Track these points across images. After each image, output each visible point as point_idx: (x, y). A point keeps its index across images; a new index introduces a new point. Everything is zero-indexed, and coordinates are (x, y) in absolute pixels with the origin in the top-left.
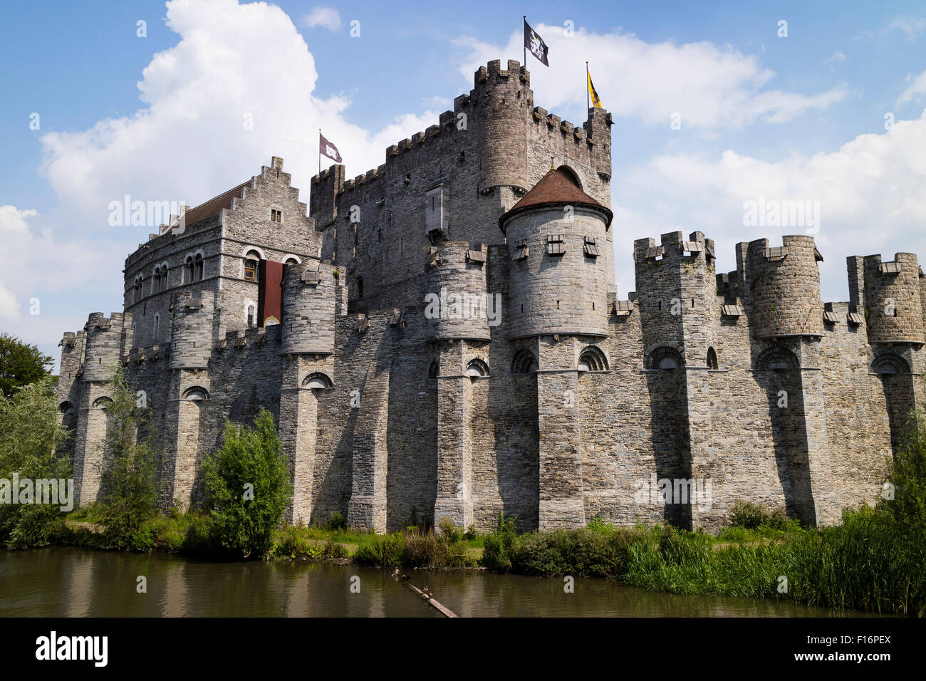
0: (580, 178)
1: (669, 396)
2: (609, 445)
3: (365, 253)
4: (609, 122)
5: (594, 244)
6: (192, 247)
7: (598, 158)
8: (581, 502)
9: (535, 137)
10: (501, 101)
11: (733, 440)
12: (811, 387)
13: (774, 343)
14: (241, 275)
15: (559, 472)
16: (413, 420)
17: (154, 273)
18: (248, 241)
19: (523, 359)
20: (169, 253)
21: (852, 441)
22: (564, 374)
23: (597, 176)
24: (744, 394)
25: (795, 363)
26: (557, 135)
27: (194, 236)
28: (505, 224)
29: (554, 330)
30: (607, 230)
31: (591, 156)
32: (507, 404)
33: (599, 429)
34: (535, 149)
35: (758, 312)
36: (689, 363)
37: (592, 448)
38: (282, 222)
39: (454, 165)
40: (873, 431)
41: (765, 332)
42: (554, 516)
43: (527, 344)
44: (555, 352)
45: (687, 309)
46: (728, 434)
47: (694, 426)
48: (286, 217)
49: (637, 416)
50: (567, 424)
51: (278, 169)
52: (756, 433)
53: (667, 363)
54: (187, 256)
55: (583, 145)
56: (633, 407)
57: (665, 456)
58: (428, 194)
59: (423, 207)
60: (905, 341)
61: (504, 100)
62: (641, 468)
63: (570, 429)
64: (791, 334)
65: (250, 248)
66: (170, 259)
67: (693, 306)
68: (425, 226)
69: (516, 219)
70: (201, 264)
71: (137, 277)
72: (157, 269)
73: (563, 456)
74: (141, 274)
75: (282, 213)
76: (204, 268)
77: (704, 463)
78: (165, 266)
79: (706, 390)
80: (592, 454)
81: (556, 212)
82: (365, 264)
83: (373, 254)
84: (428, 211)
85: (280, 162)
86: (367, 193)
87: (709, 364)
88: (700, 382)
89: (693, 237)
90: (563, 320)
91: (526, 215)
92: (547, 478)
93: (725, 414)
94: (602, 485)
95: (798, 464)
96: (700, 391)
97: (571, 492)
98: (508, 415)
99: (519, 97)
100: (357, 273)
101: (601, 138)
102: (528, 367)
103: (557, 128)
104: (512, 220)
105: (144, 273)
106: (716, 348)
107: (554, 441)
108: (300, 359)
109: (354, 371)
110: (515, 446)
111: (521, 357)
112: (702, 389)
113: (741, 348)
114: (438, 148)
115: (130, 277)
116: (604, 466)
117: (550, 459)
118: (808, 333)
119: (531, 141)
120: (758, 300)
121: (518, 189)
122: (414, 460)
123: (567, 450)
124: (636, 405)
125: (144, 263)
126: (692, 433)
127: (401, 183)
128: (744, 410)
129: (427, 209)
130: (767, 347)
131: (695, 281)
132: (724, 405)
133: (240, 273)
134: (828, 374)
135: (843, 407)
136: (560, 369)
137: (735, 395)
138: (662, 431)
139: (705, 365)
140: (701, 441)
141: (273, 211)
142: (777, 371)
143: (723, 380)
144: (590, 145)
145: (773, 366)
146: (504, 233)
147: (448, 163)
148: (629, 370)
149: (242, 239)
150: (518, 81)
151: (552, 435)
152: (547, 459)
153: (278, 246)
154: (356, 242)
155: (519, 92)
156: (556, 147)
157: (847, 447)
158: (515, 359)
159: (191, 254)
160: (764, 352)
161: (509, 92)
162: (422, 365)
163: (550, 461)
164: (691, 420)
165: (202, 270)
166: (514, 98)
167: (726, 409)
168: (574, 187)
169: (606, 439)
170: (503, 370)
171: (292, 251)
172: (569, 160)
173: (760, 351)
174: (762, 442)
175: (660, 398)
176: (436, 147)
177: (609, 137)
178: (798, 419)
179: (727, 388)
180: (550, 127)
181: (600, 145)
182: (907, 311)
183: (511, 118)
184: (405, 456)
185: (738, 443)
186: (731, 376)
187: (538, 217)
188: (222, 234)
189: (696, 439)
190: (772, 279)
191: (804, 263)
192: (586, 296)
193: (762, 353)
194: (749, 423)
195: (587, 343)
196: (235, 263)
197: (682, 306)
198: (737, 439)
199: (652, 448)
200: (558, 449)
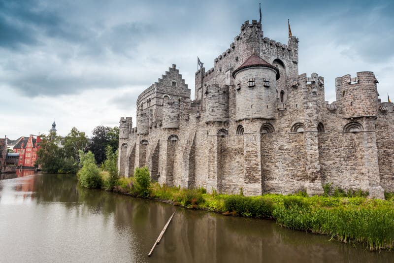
0: (285, 63)
1: (302, 143)
2: (275, 163)
5: (268, 81)
6: (149, 96)
7: (292, 56)
8: (260, 184)
9: (264, 49)
11: (331, 162)
12: (370, 140)
13: (352, 120)
15: (252, 173)
18: (164, 93)
20: (144, 98)
22: (254, 134)
23: (292, 62)
24: (337, 142)
25: (362, 129)
26: (274, 48)
27: (149, 92)
29: (250, 117)
31: (289, 55)
33: (271, 156)
34: (264, 53)
35: (345, 107)
36: (308, 129)
37: (267, 164)
38: (176, 86)
41: (347, 116)
43: (241, 123)
44: (251, 126)
45: (308, 107)
48: (178, 84)
49: (287, 151)
50: (255, 154)
51: (175, 68)
52: (342, 159)
53: (301, 129)
54: (147, 99)
55: (286, 51)
56: (285, 148)
57: (299, 167)
58: (226, 73)
62: (288, 172)
63: (256, 156)
64: (359, 116)
65: (165, 95)
66: (144, 100)
67: (311, 105)
75: (176, 83)
76: (151, 102)
77: (315, 171)
78: (142, 103)
79: (316, 141)
81: (252, 69)
84: (226, 79)
86: (211, 76)
88: (314, 137)
90: (254, 113)
92: (247, 175)
93: (327, 151)
94: (271, 178)
95: (363, 173)
96: (314, 141)
98: (235, 150)
99: (256, 34)
101: (294, 47)
103: (274, 45)
106: (324, 123)
110: (238, 162)
113: (336, 123)
114: (230, 57)
116: (272, 171)
117: (249, 168)
118: (368, 116)
119: (262, 50)
123: (255, 164)
126: (309, 159)
127: (219, 71)
128: (337, 149)
130: (348, 122)
132: (327, 147)
133: (161, 103)
134: (381, 134)
135: (389, 149)
136: (253, 132)
137: (333, 143)
138: (298, 157)
139: (316, 130)
140: (313, 162)
141: (173, 82)
142: (354, 132)
143: (327, 137)
144: (289, 51)
145: (352, 130)
147: (233, 62)
148: (284, 133)
149: (162, 92)
150: (256, 27)
152: (247, 167)
153: (175, 94)
155: (257, 32)
156: (273, 52)
158: (238, 128)
160: (347, 124)
161: (252, 32)
164: (309, 153)
166: (254, 34)
167: (328, 149)
169: (274, 160)
170: (233, 133)
172: (279, 57)
173: (345, 124)
174: (346, 163)
175: (297, 144)
178: (363, 153)
180: (271, 44)
181: (293, 51)
183: (253, 42)
185: (334, 163)
186: (331, 135)
187: (245, 72)
188: (155, 90)
189: (311, 161)
190: (351, 92)
191: (367, 84)
192: (264, 103)
193: (346, 125)
194: (339, 155)
195: (265, 122)
196: (160, 100)
197: (305, 105)
198: (333, 162)
199: (293, 164)
200: (252, 164)
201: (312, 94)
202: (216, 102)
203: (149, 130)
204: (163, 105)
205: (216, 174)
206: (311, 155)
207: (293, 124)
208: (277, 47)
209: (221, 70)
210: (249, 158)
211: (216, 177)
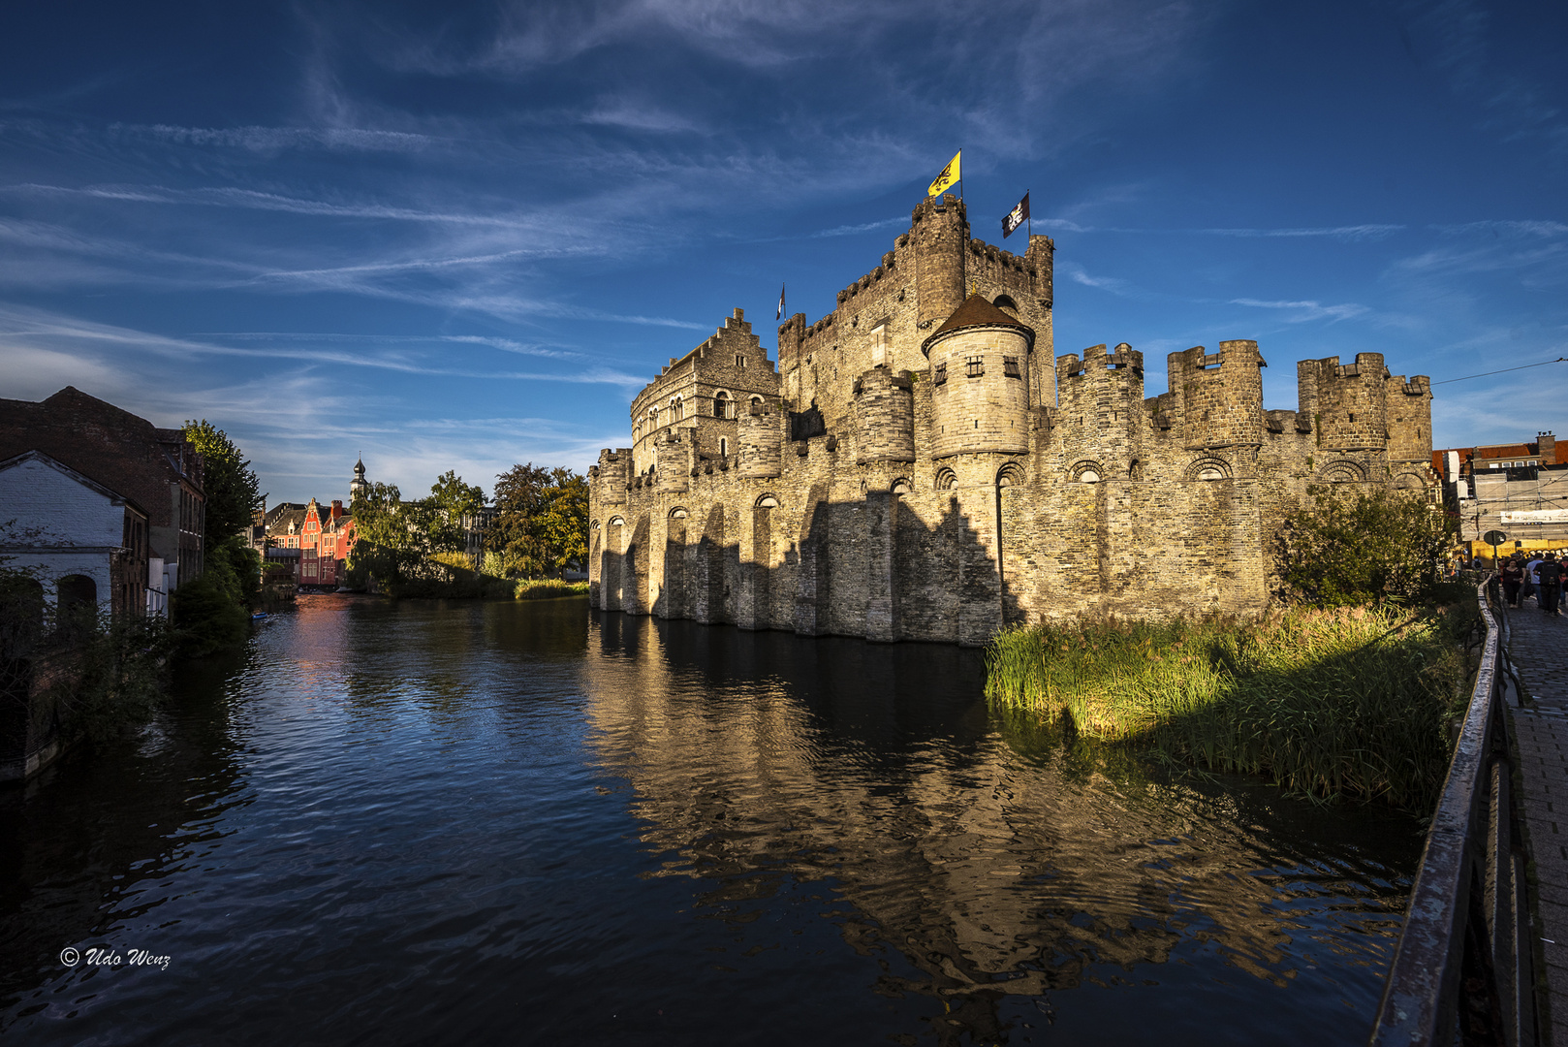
0: (1018, 306)
3: (825, 391)
4: (1051, 249)
5: (1016, 364)
6: (674, 392)
7: (1038, 285)
9: (973, 269)
11: (1157, 550)
12: (1244, 497)
13: (1206, 452)
14: (713, 414)
15: (978, 579)
17: (649, 416)
18: (718, 385)
19: (945, 477)
20: (658, 398)
22: (983, 489)
23: (1037, 303)
25: (1229, 473)
28: (927, 350)
29: (973, 448)
31: (1031, 284)
35: (1189, 422)
36: (1110, 475)
38: (746, 367)
39: (896, 303)
41: (1198, 443)
43: (947, 462)
44: (974, 469)
45: (1109, 423)
47: (1114, 536)
48: (749, 361)
51: (740, 319)
52: (1182, 542)
53: (1089, 477)
54: (671, 400)
55: (1023, 273)
56: (1052, 519)
57: (1085, 564)
58: (873, 332)
59: (869, 345)
60: (1362, 447)
64: (1225, 443)
65: (719, 390)
66: (660, 403)
68: (872, 362)
70: (681, 406)
71: (639, 420)
74: (641, 417)
75: (745, 358)
76: (683, 409)
77: (1124, 571)
78: (656, 409)
79: (1128, 501)
81: (975, 334)
82: (825, 400)
83: (831, 391)
84: (874, 348)
85: (741, 313)
86: (824, 337)
87: (1132, 476)
88: (1122, 493)
90: (982, 439)
91: (945, 339)
92: (966, 583)
93: (1149, 525)
95: (1227, 573)
96: (1121, 502)
97: (988, 595)
99: (954, 230)
100: (819, 409)
101: (1042, 265)
102: (950, 483)
103: (995, 259)
104: (933, 345)
106: (1141, 460)
107: (973, 550)
108: (753, 482)
109: (798, 491)
111: (944, 474)
112: (1124, 500)
113: (1170, 460)
114: (881, 287)
116: (1023, 573)
117: (970, 566)
118: (1244, 442)
119: (969, 274)
120: (1190, 410)
122: (850, 567)
123: (986, 559)
124: (1056, 517)
125: (642, 407)
126: (1112, 543)
127: (850, 325)
128: (1172, 521)
130: (1197, 457)
132: (1148, 517)
133: (712, 412)
134: (1269, 484)
136: (978, 485)
137: (1162, 507)
139: (1128, 478)
140: (1121, 551)
141: (739, 358)
142: (1209, 481)
143: (1149, 493)
144: (1031, 273)
145: (1204, 476)
146: (928, 358)
147: (890, 302)
148: (1051, 484)
149: (713, 383)
150: (954, 214)
153: (744, 387)
154: (817, 381)
155: (955, 225)
156: (994, 277)
158: (937, 476)
159: (673, 398)
160: (1193, 463)
161: (945, 226)
162: (854, 485)
165: (682, 411)
167: (1151, 520)
169: (1026, 549)
170: (927, 487)
171: (756, 391)
172: (1008, 290)
173: (1190, 460)
177: (1052, 264)
179: (1153, 499)
180: (989, 258)
188: (694, 379)
189: (1115, 547)
190: (1206, 388)
191: (1243, 369)
192: (1004, 415)
193: (1191, 464)
194: (1174, 534)
195: (1006, 459)
196: (707, 403)
197: (1104, 420)
199: (1072, 557)
200: (976, 558)
201: (1118, 394)
202: (885, 414)
203: (691, 481)
204: (736, 420)
205: (889, 584)
206: (1115, 534)
207: (1072, 462)
208: (1005, 264)
209: (855, 324)
210: (971, 545)
211: (889, 590)
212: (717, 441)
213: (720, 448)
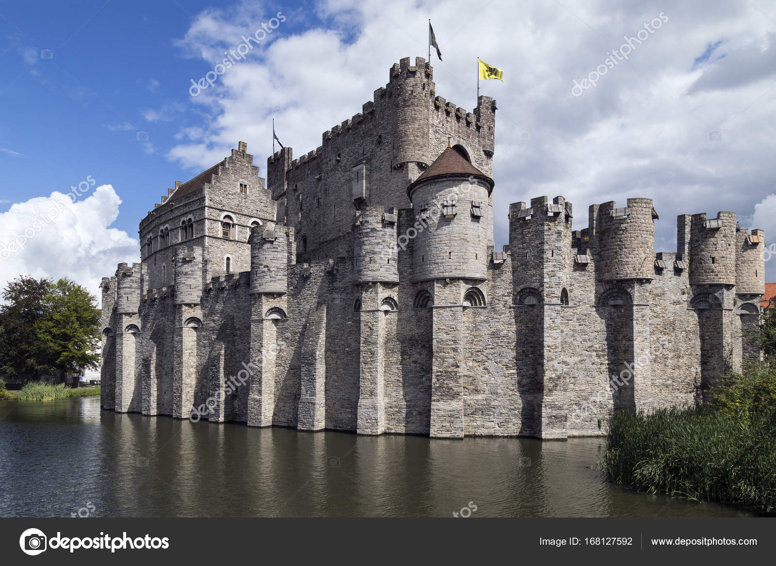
0: (470, 155)
1: (530, 325)
2: (482, 362)
3: (308, 217)
4: (494, 109)
5: (478, 207)
6: (185, 214)
7: (484, 138)
8: (461, 404)
9: (436, 122)
10: (409, 92)
12: (640, 319)
13: (614, 285)
14: (220, 235)
15: (446, 382)
16: (343, 343)
17: (160, 233)
18: (224, 208)
19: (423, 297)
20: (169, 218)
21: (669, 361)
22: (453, 309)
23: (482, 153)
24: (588, 324)
25: (629, 300)
26: (452, 120)
27: (186, 205)
28: (411, 192)
29: (446, 275)
30: (489, 196)
31: (479, 137)
32: (410, 331)
33: (476, 350)
34: (436, 132)
35: (603, 260)
36: (546, 299)
37: (471, 364)
38: (248, 193)
39: (373, 146)
40: (687, 353)
41: (607, 276)
42: (442, 413)
43: (425, 286)
44: (447, 292)
45: (548, 258)
46: (573, 354)
47: (548, 348)
48: (251, 189)
49: (505, 340)
50: (453, 346)
51: (244, 151)
52: (595, 353)
53: (530, 300)
54: (182, 220)
55: (473, 127)
56: (502, 334)
57: (524, 370)
58: (354, 169)
59: (350, 180)
60: (719, 283)
61: (412, 91)
62: (506, 379)
63: (455, 350)
64: (628, 278)
65: (226, 213)
66: (170, 222)
67: (552, 256)
68: (351, 195)
69: (420, 188)
70: (191, 226)
71: (148, 237)
72: (162, 231)
73: (450, 370)
74: (151, 234)
75: (248, 186)
76: (194, 230)
77: (553, 376)
78: (167, 228)
79: (558, 321)
80: (471, 369)
81: (451, 182)
82: (308, 225)
83: (313, 218)
84: (354, 183)
85: (245, 145)
86: (309, 169)
87: (562, 301)
88: (554, 315)
89: (556, 201)
90: (453, 267)
91: (428, 184)
92: (437, 385)
93: (572, 340)
94: (477, 391)
96: (553, 323)
97: (455, 396)
98: (411, 339)
99: (424, 88)
100: (302, 232)
101: (487, 121)
102: (427, 303)
103: (453, 114)
104: (417, 189)
105: (153, 233)
106: (568, 289)
107: (443, 358)
108: (263, 297)
109: (301, 306)
110: (415, 362)
111: (422, 295)
112: (556, 320)
113: (588, 289)
114: (362, 132)
115: (143, 237)
116: (479, 377)
117: (440, 372)
118: (641, 277)
119: (433, 125)
120: (603, 251)
121: (422, 165)
123: (453, 366)
124: (505, 332)
126: (546, 354)
127: (334, 161)
128: (587, 336)
129: (353, 182)
130: (608, 288)
131: (555, 236)
132: (571, 333)
133: (219, 233)
134: (655, 309)
135: (665, 334)
136: (450, 305)
137: (580, 325)
138: (523, 352)
139: (559, 302)
140: (552, 360)
141: (241, 185)
142: (614, 306)
143: (572, 314)
144: (478, 128)
145: (612, 302)
146: (411, 199)
147: (369, 145)
148: (501, 306)
149: (219, 207)
150: (423, 74)
151: (442, 354)
152: (438, 372)
153: (246, 212)
154: (301, 209)
155: (424, 84)
156: (451, 129)
157: (665, 365)
158: (416, 297)
159: (184, 219)
160: (605, 292)
161: (416, 84)
162: (349, 302)
163: (440, 374)
164: (545, 344)
165: (193, 231)
166: (419, 89)
167: (573, 336)
168: (465, 161)
169: (481, 357)
170: (408, 306)
171: (256, 216)
172: (462, 140)
173: (603, 291)
175: (523, 327)
176: (360, 131)
177: (494, 121)
178: (627, 343)
179: (575, 319)
180: (448, 113)
181: (486, 128)
182: (723, 259)
183: (417, 106)
184: (337, 369)
185: (581, 361)
186: (578, 310)
187: (437, 186)
188: (206, 203)
189: (549, 358)
190: (616, 234)
191: (643, 221)
192: (470, 249)
193: (603, 293)
195: (471, 285)
196: (215, 225)
198: (580, 358)
199: (515, 365)
200: (446, 364)
206: (549, 346)
207: (518, 289)
209: (338, 162)
212: (222, 259)
213: (225, 265)
